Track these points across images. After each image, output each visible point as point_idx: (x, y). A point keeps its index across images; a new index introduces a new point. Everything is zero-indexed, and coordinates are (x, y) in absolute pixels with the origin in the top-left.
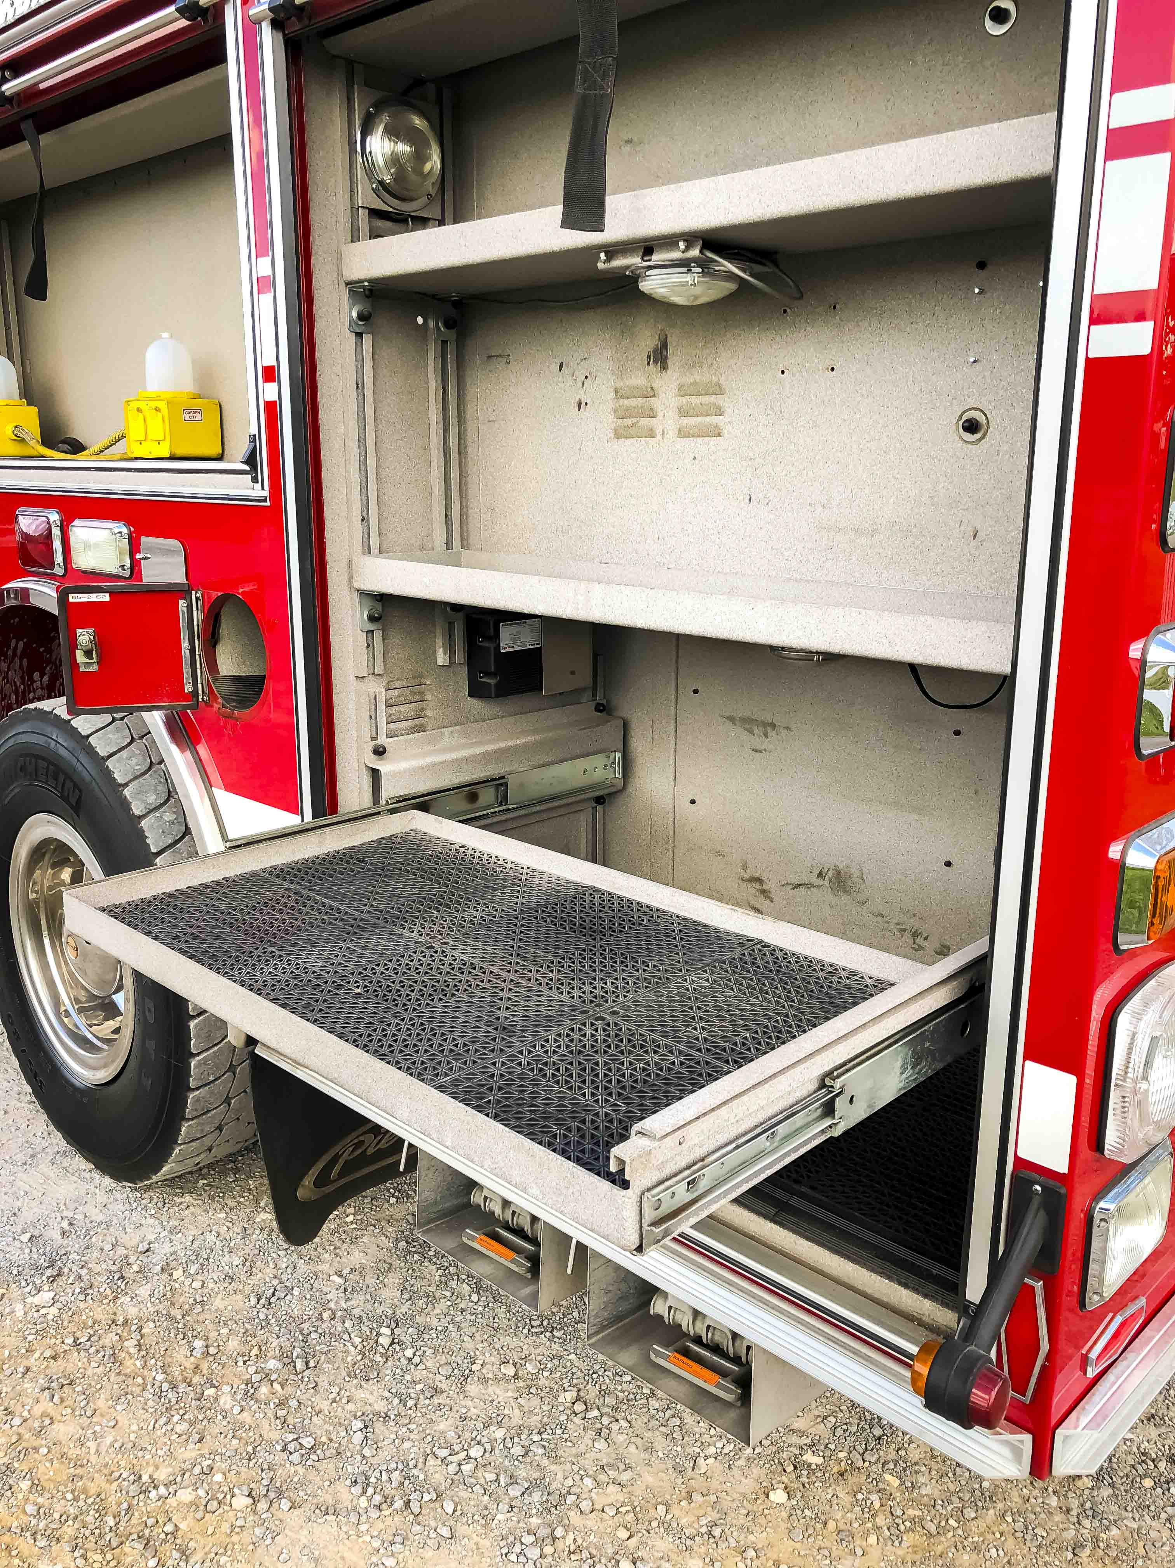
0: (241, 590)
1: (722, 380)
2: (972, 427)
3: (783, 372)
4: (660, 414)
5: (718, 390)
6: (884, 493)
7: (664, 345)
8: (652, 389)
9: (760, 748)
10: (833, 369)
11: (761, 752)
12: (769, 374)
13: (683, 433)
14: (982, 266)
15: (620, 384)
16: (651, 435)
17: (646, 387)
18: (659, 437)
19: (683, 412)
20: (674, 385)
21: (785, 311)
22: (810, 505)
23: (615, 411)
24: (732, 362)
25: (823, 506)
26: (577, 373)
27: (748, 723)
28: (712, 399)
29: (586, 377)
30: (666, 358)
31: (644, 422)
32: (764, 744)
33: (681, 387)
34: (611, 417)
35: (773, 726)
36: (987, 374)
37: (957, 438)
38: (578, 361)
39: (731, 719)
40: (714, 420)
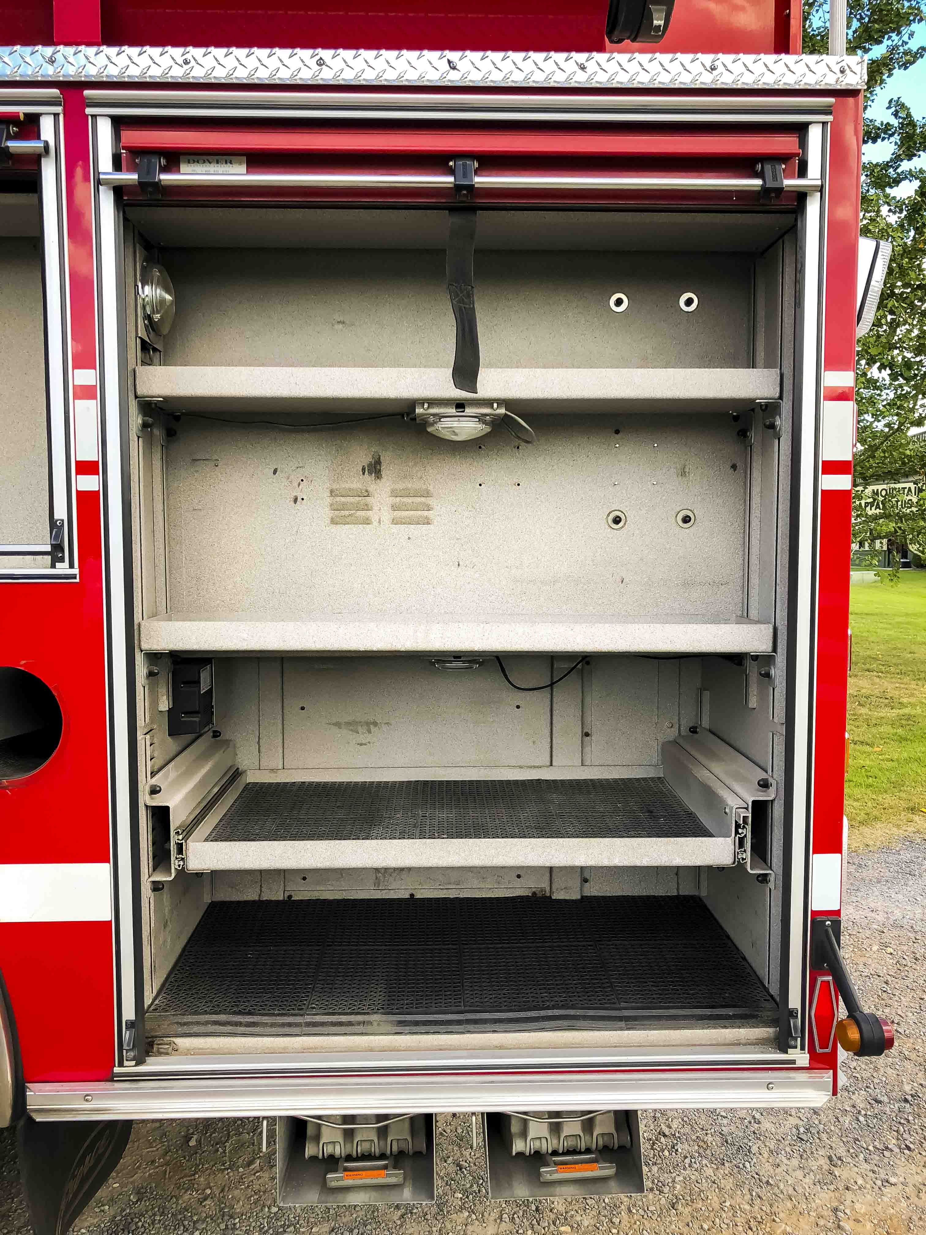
0: (23, 662)
1: (431, 488)
2: (617, 520)
3: (480, 485)
4: (376, 508)
5: (427, 494)
6: (561, 559)
7: (378, 462)
8: (367, 491)
9: (364, 742)
10: (519, 485)
11: (365, 744)
12: (469, 485)
13: (395, 522)
14: (617, 432)
15: (335, 486)
16: (367, 521)
17: (361, 490)
18: (375, 523)
19: (395, 508)
20: (388, 490)
21: (480, 447)
22: (507, 567)
23: (331, 505)
24: (439, 477)
25: (517, 568)
26: (292, 477)
27: (353, 725)
28: (423, 499)
29: (302, 480)
30: (380, 470)
31: (360, 513)
32: (369, 738)
33: (393, 491)
34: (327, 510)
35: (375, 724)
36: (624, 492)
37: (607, 527)
38: (293, 468)
39: (338, 725)
40: (426, 513)
